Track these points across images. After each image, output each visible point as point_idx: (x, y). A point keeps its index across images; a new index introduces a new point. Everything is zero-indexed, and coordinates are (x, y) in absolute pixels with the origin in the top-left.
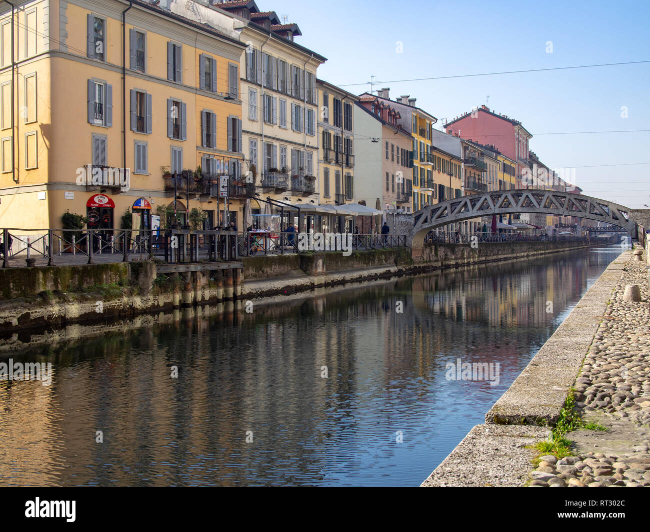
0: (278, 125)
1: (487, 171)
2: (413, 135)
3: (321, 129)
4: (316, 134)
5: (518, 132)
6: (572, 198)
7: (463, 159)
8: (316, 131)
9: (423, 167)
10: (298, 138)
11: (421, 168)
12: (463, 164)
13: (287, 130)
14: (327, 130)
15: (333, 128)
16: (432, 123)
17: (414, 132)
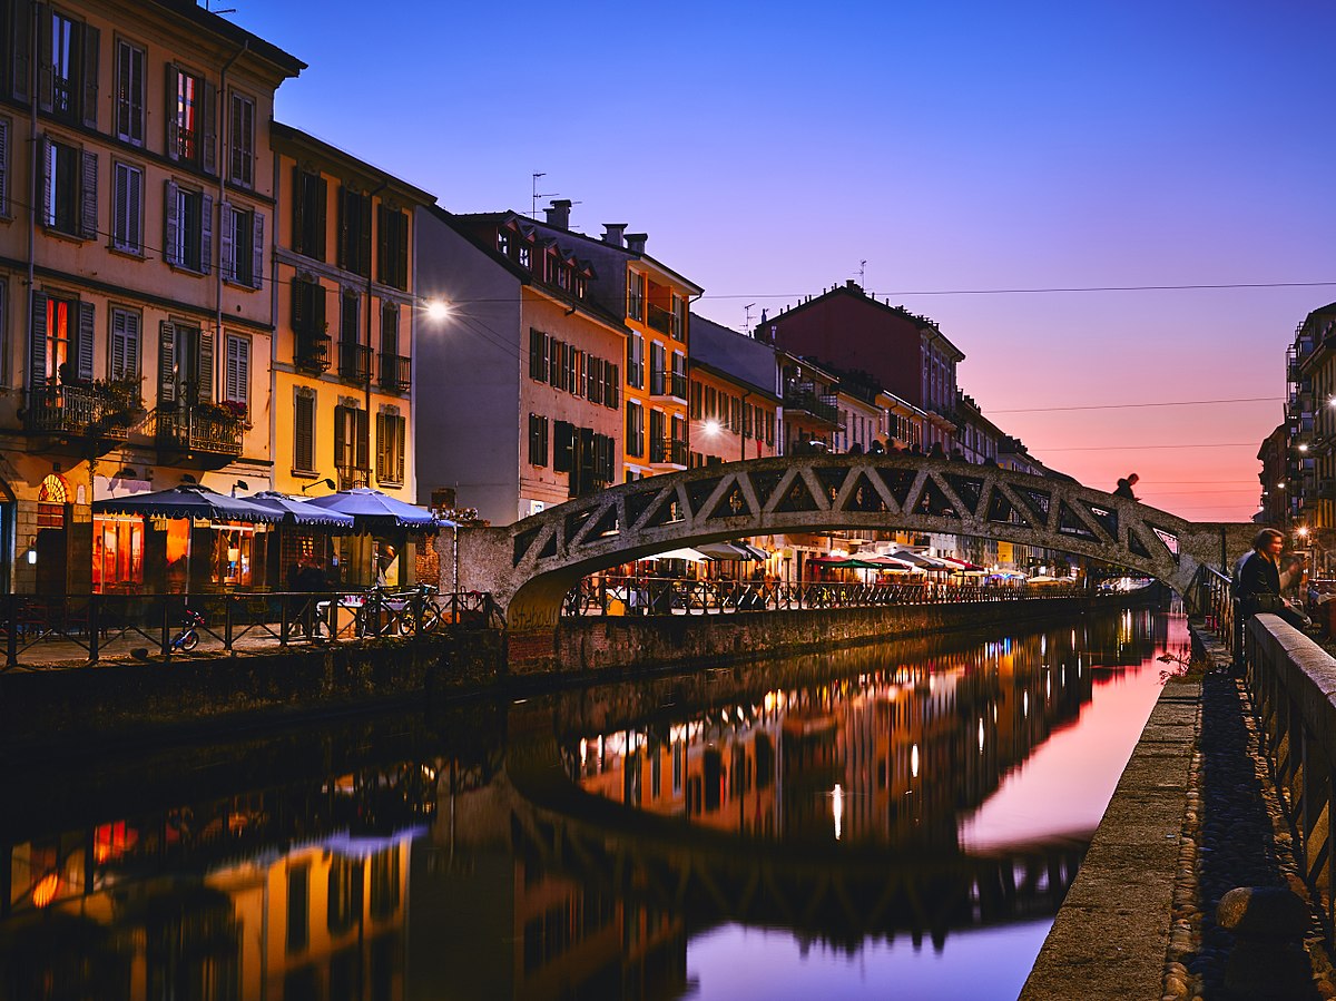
0: (103, 240)
1: (845, 431)
2: (629, 322)
3: (287, 273)
4: (266, 285)
5: (930, 345)
6: (1001, 485)
7: (781, 397)
8: (267, 273)
9: (661, 410)
10: (189, 290)
11: (653, 412)
12: (779, 410)
13: (142, 260)
14: (308, 275)
15: (336, 273)
16: (691, 298)
17: (633, 317)
